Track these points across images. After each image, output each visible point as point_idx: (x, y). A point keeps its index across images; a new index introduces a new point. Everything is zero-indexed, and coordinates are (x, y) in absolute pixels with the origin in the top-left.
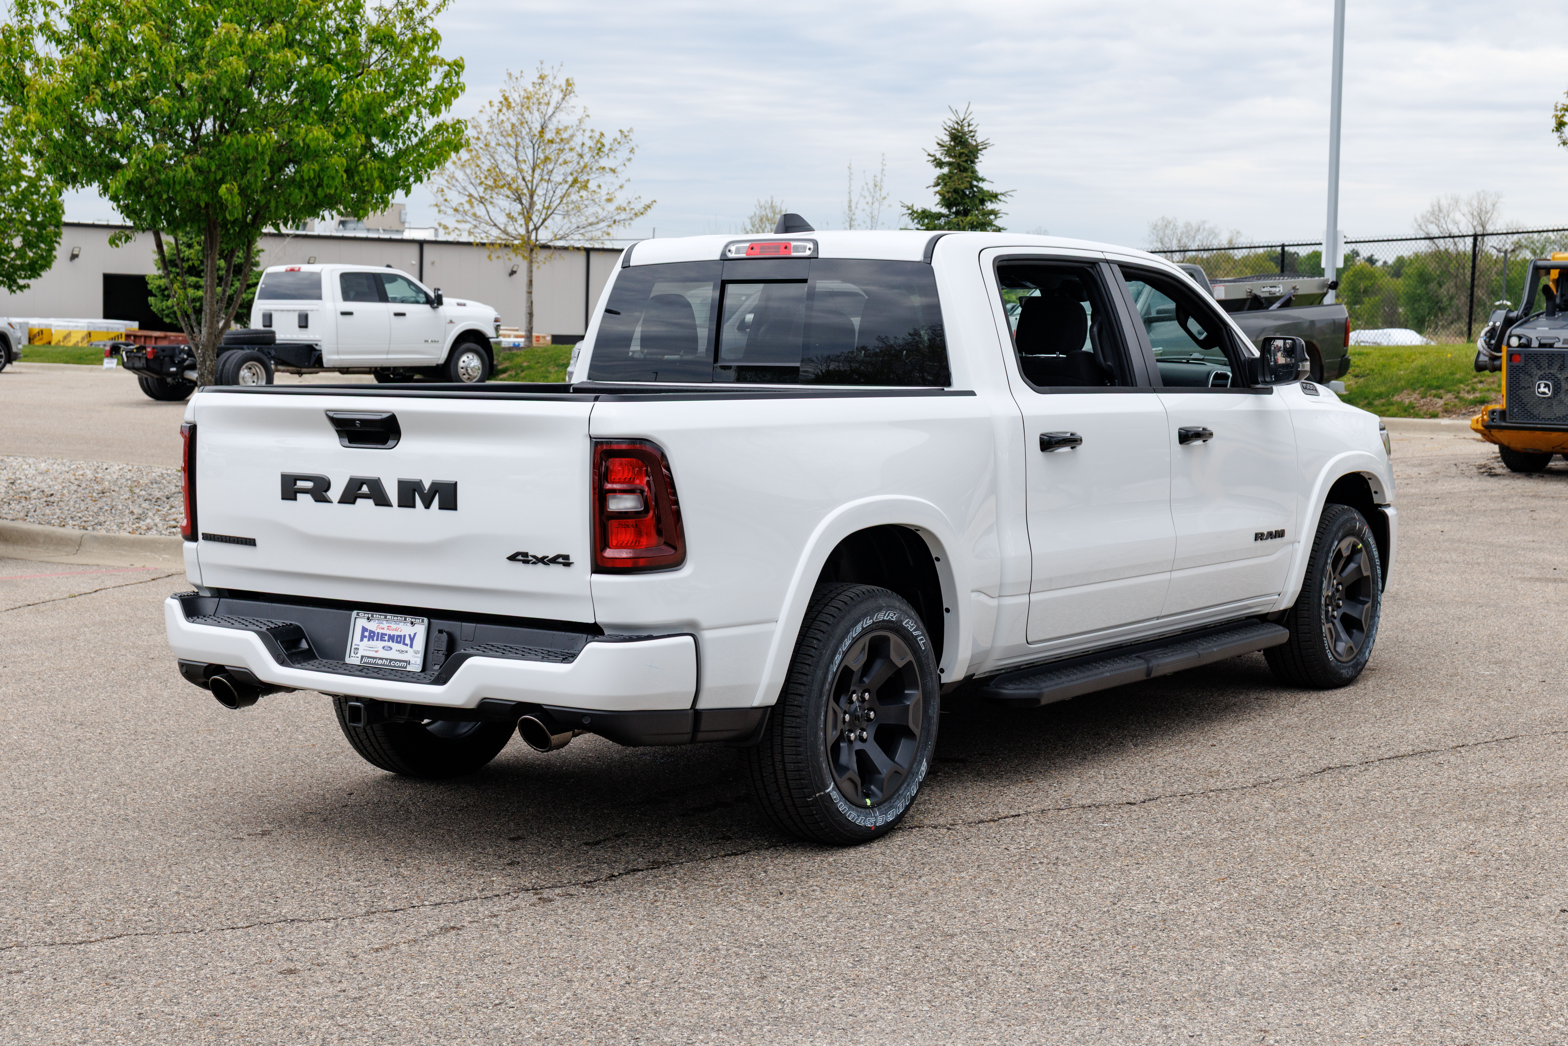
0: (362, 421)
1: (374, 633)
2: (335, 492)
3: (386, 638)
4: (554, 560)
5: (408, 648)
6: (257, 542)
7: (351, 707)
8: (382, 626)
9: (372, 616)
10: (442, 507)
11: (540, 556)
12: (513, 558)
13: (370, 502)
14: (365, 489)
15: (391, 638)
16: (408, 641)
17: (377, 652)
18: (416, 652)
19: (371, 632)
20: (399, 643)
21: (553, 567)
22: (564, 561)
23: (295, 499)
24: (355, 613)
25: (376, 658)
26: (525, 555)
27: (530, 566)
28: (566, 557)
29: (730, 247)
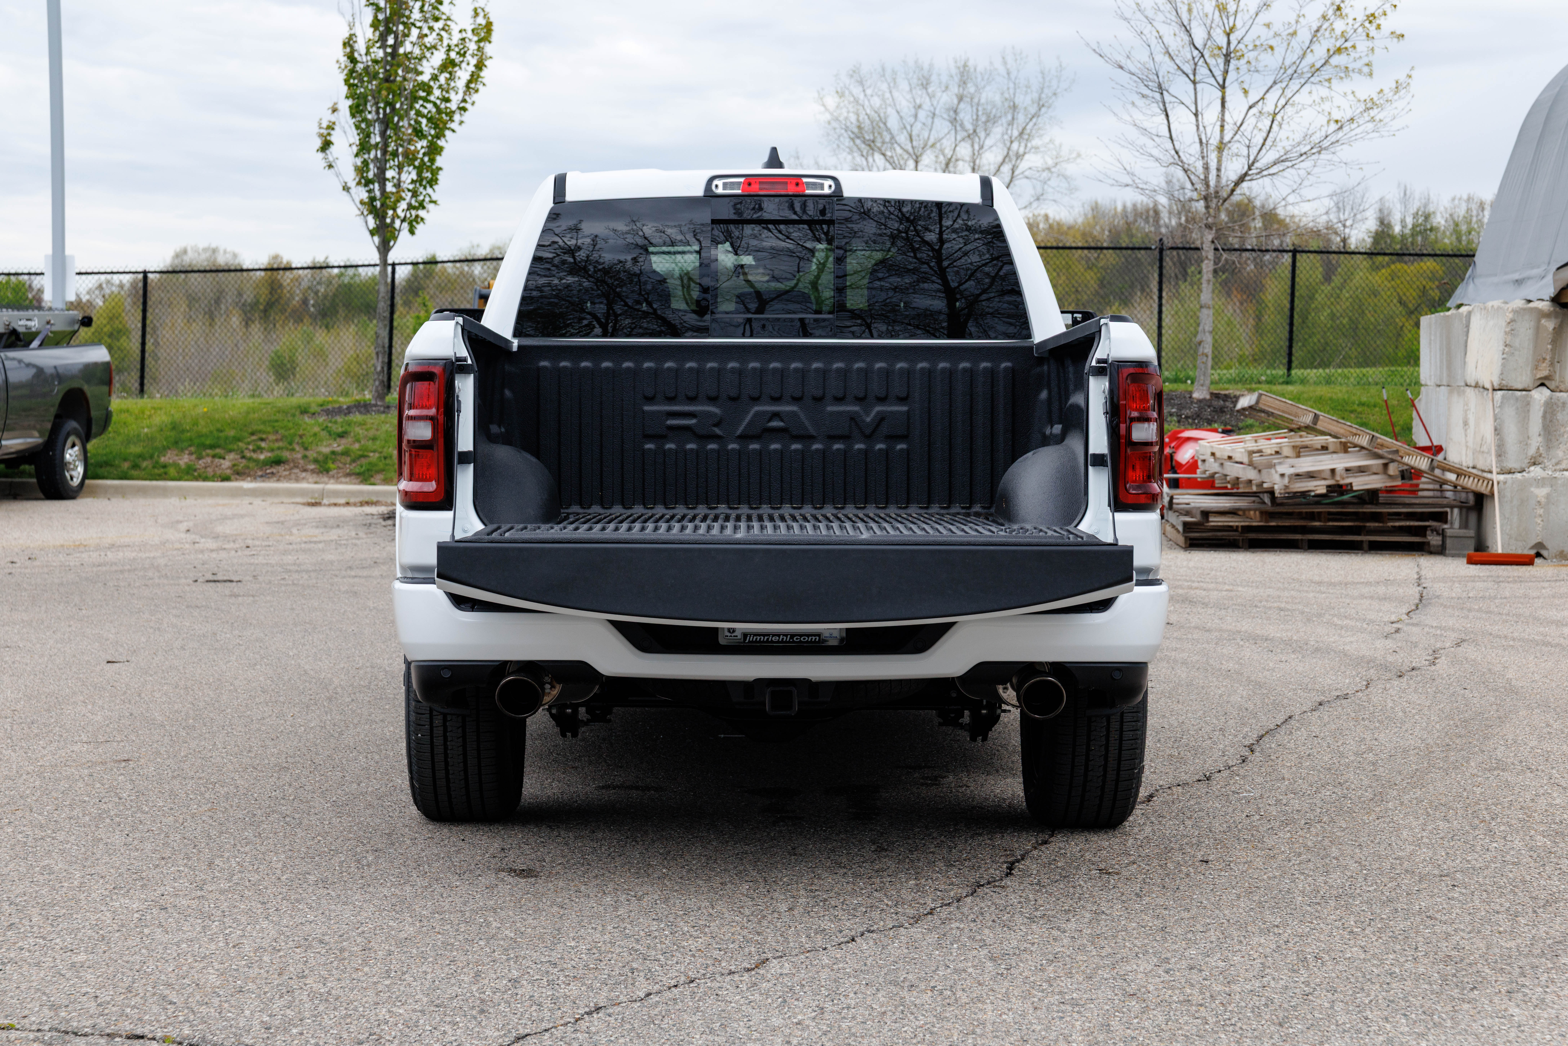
25: (767, 635)
29: (716, 182)
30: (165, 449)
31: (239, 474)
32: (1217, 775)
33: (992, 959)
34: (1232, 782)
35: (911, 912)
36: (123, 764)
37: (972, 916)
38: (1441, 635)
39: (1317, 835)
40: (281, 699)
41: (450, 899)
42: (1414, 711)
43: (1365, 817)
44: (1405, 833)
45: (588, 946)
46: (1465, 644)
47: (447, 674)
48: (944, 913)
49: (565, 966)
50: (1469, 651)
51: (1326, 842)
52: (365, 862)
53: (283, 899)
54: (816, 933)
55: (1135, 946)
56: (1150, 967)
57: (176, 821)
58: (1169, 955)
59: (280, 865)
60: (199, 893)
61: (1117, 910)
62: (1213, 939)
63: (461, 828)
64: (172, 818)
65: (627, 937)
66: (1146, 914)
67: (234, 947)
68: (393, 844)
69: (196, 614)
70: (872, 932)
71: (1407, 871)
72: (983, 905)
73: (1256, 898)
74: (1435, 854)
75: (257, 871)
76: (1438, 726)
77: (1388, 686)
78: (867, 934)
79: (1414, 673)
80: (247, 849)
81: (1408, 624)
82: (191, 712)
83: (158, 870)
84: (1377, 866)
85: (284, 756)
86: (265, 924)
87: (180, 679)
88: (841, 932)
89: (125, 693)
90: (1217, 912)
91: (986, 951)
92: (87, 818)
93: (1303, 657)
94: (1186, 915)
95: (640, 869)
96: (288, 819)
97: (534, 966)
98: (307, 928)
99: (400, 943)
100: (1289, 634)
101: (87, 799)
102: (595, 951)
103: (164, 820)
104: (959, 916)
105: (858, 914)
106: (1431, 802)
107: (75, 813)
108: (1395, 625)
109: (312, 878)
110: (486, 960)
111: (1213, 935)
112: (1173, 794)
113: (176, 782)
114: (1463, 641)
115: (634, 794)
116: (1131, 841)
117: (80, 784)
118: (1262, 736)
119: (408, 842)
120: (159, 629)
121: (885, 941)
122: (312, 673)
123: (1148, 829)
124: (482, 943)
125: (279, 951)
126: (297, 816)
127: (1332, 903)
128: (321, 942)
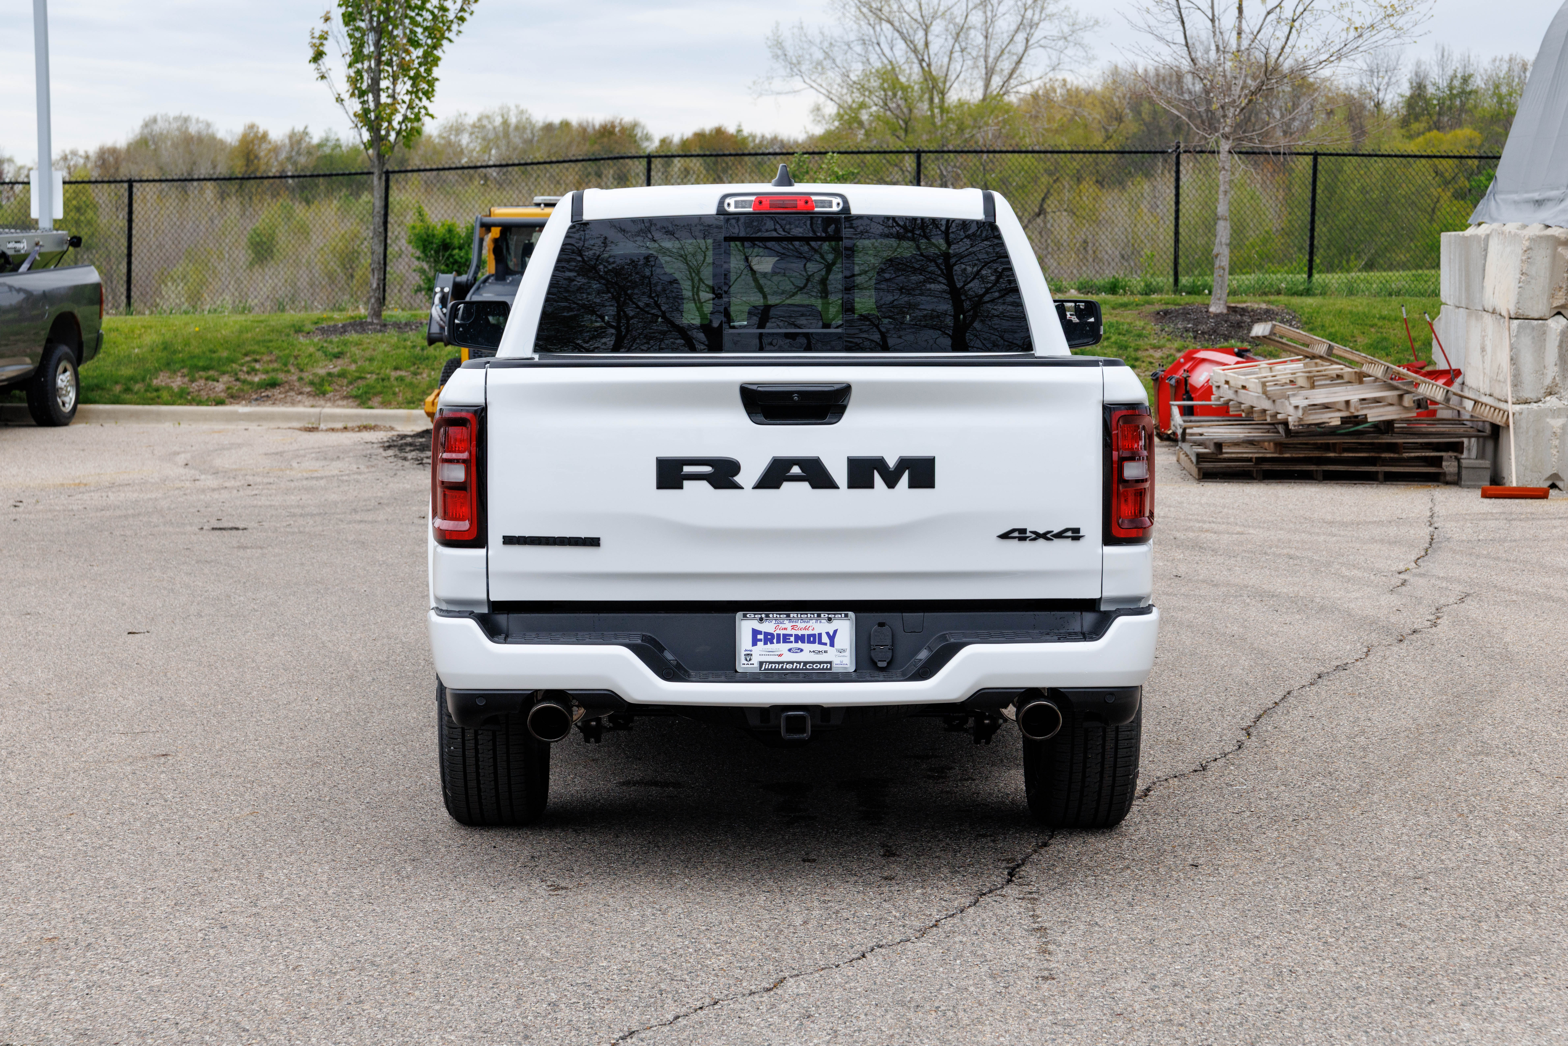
0: (801, 393)
1: (772, 635)
2: (748, 476)
3: (792, 639)
4: (1060, 535)
5: (828, 648)
6: (602, 542)
7: (789, 718)
8: (783, 626)
9: (767, 616)
10: (912, 485)
11: (1041, 531)
12: (1005, 536)
13: (806, 485)
14: (796, 470)
15: (799, 638)
16: (825, 639)
17: (780, 655)
18: (841, 651)
19: (766, 634)
20: (814, 642)
21: (1057, 542)
22: (1075, 534)
23: (681, 487)
24: (739, 615)
25: (783, 663)
26: (1023, 531)
27: (1027, 543)
28: (1077, 530)
29: (727, 201)
30: (157, 370)
31: (234, 397)
32: (1213, 764)
33: (993, 976)
34: (1226, 772)
35: (917, 924)
36: (163, 759)
37: (974, 928)
38: (1447, 588)
39: (1303, 833)
40: (304, 678)
41: (488, 915)
42: (1409, 684)
43: (1350, 813)
44: (1386, 830)
45: (619, 966)
46: (1468, 600)
47: (481, 703)
48: (948, 924)
49: (599, 988)
50: (1471, 608)
51: (1311, 842)
52: (404, 873)
53: (333, 916)
54: (829, 949)
55: (1125, 960)
56: (1137, 985)
57: (222, 827)
58: (1155, 970)
59: (325, 878)
60: (255, 910)
61: (1110, 921)
62: (1197, 952)
63: (491, 833)
64: (217, 824)
65: (655, 955)
66: (1136, 926)
67: (294, 969)
68: (428, 852)
69: (206, 571)
70: (881, 947)
71: (1384, 873)
72: (984, 916)
73: (1240, 906)
74: (1412, 853)
75: (304, 884)
76: (1430, 703)
77: (1388, 653)
78: (877, 950)
79: (1414, 637)
80: (292, 859)
81: (1415, 575)
82: (218, 695)
83: (213, 884)
84: (1357, 868)
85: (314, 749)
86: (319, 944)
87: (202, 654)
88: (852, 947)
89: (151, 672)
90: (1203, 922)
91: (985, 969)
92: (138, 824)
93: (1308, 618)
94: (1173, 926)
95: (663, 878)
96: (326, 824)
97: (570, 988)
98: (358, 948)
99: (446, 964)
100: (1296, 589)
101: (134, 801)
102: (625, 971)
103: (211, 826)
104: (962, 928)
105: (868, 927)
106: (1414, 793)
107: (126, 818)
108: (1402, 576)
109: (356, 891)
110: (526, 982)
111: (1197, 948)
112: (1169, 788)
113: (215, 781)
114: (1468, 595)
115: (654, 791)
116: (1126, 843)
117: (126, 784)
118: (1260, 717)
119: (443, 850)
120: (172, 590)
121: (894, 957)
122: (330, 645)
123: (1143, 829)
124: (521, 964)
125: (335, 974)
126: (335, 820)
127: (1311, 910)
128: (373, 964)
